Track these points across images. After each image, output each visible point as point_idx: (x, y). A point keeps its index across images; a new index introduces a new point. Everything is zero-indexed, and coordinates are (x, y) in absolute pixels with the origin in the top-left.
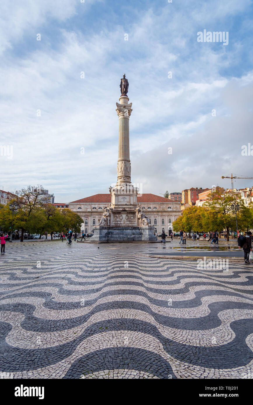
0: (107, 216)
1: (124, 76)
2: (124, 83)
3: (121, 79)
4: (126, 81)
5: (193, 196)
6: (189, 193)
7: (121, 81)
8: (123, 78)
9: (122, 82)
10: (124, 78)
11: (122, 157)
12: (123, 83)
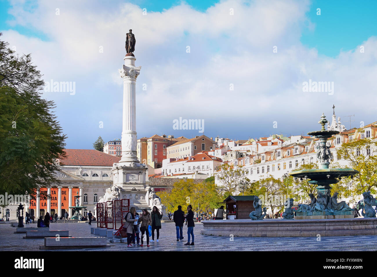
0: (117, 196)
1: (131, 30)
2: (131, 40)
3: (127, 34)
4: (133, 36)
5: (156, 151)
6: (150, 144)
7: (126, 36)
8: (129, 32)
9: (127, 38)
10: (131, 33)
11: (131, 129)
12: (129, 39)
